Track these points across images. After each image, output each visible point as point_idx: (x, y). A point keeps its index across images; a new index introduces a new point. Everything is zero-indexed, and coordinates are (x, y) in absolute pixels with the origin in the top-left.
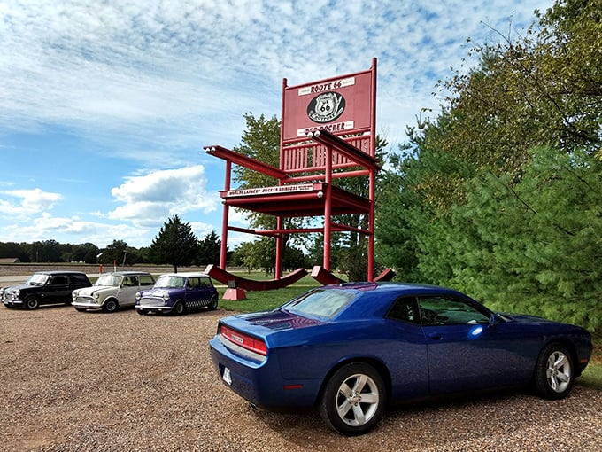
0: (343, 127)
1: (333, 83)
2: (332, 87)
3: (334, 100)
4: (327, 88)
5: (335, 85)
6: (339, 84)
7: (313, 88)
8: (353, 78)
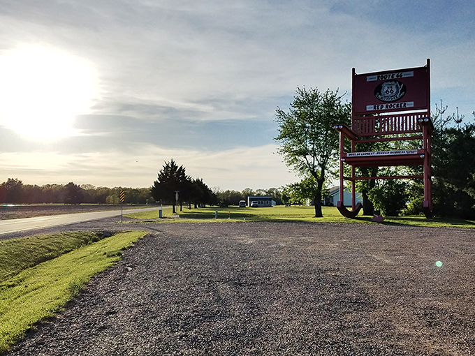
0: (404, 105)
1: (396, 74)
2: (395, 77)
3: (397, 87)
4: (390, 78)
5: (397, 76)
6: (401, 76)
7: (378, 77)
8: (412, 72)
